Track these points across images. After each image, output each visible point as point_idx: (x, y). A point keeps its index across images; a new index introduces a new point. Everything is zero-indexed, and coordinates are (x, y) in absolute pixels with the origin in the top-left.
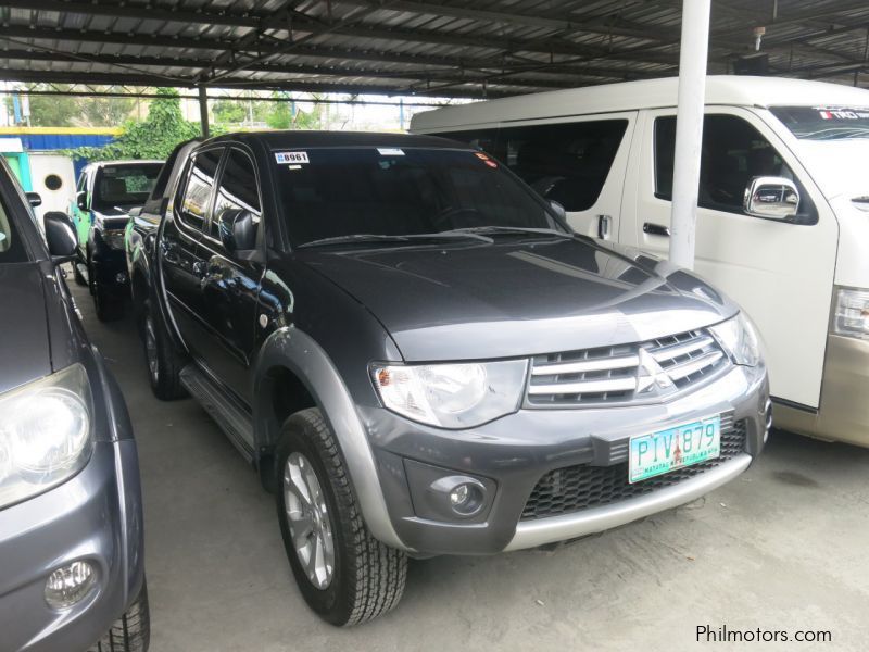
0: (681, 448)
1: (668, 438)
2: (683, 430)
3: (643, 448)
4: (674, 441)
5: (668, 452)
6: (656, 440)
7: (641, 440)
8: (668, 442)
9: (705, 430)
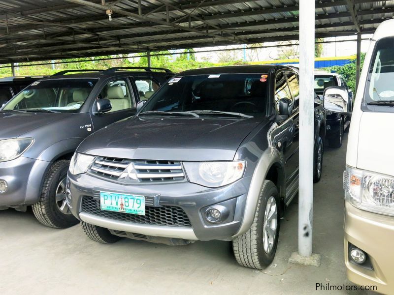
0: (123, 203)
1: (117, 197)
2: (124, 197)
3: (106, 198)
4: (120, 200)
5: (117, 203)
6: (111, 196)
7: (105, 194)
8: (117, 199)
9: (135, 201)
